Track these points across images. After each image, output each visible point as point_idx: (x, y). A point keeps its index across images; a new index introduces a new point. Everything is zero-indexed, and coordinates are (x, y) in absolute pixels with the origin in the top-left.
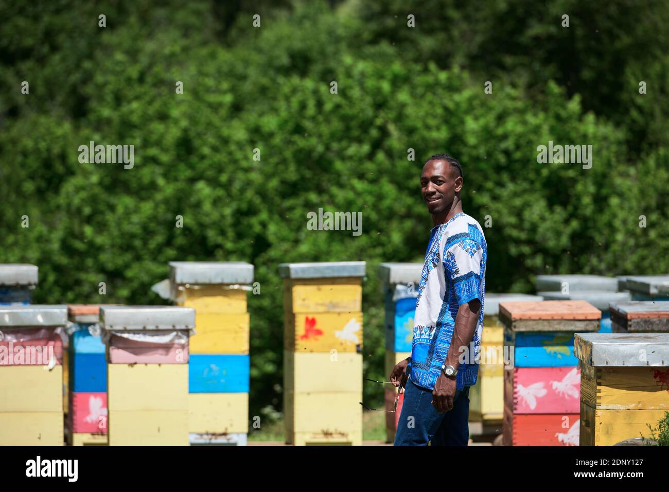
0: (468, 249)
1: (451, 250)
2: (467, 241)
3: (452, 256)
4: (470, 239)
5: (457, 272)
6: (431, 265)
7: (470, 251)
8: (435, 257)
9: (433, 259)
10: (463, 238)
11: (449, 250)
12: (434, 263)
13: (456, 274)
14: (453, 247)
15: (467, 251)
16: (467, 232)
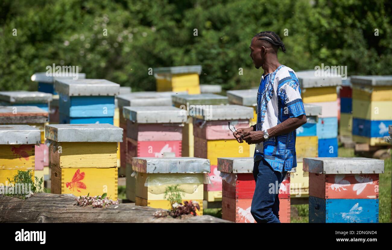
0: (293, 86)
1: (282, 87)
2: (291, 81)
3: (284, 91)
4: (293, 80)
5: (288, 100)
6: (268, 98)
7: (294, 87)
8: (271, 93)
9: (269, 94)
10: (289, 80)
11: (281, 88)
12: (270, 97)
13: (287, 101)
14: (284, 86)
15: (292, 87)
16: (290, 76)
